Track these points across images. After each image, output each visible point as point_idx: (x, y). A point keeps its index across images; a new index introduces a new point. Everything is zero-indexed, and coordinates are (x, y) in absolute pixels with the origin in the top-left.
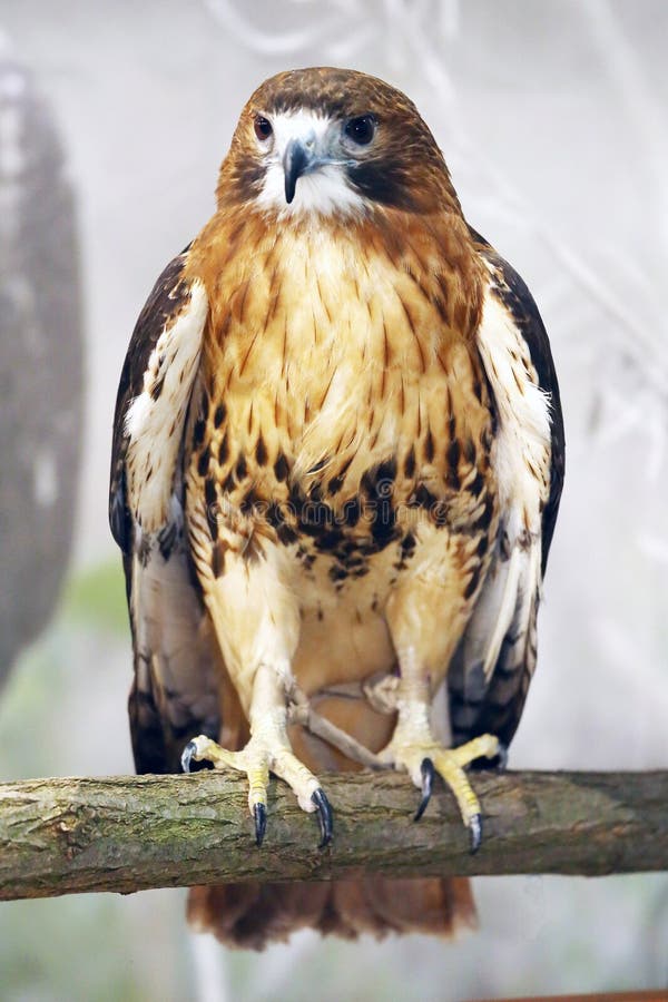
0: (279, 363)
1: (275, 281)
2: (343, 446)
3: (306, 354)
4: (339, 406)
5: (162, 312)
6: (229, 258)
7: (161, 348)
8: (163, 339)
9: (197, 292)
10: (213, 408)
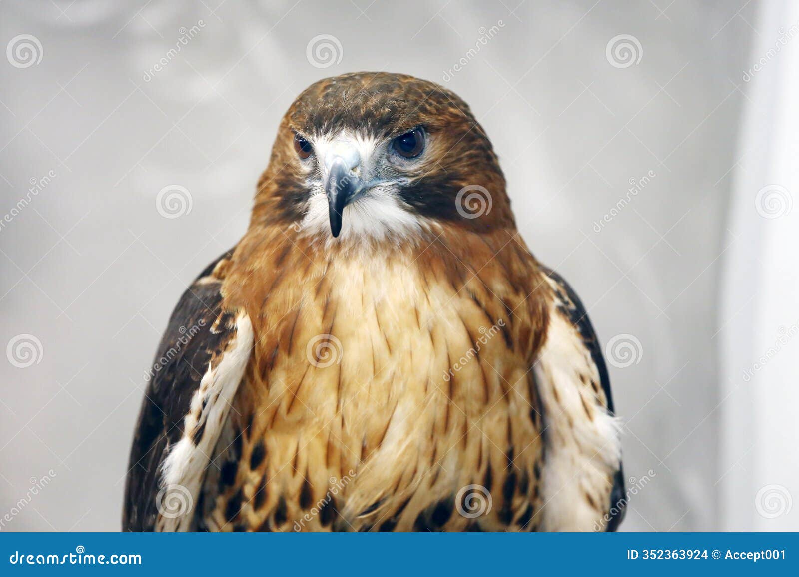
0: (333, 397)
1: (328, 310)
2: (403, 486)
3: (364, 389)
4: (400, 443)
5: (204, 348)
6: (275, 283)
7: (206, 389)
8: (208, 378)
9: (242, 323)
10: (249, 448)
